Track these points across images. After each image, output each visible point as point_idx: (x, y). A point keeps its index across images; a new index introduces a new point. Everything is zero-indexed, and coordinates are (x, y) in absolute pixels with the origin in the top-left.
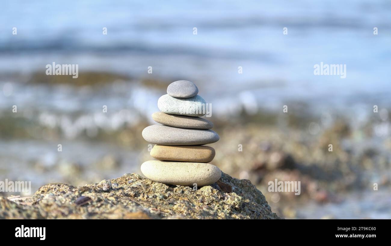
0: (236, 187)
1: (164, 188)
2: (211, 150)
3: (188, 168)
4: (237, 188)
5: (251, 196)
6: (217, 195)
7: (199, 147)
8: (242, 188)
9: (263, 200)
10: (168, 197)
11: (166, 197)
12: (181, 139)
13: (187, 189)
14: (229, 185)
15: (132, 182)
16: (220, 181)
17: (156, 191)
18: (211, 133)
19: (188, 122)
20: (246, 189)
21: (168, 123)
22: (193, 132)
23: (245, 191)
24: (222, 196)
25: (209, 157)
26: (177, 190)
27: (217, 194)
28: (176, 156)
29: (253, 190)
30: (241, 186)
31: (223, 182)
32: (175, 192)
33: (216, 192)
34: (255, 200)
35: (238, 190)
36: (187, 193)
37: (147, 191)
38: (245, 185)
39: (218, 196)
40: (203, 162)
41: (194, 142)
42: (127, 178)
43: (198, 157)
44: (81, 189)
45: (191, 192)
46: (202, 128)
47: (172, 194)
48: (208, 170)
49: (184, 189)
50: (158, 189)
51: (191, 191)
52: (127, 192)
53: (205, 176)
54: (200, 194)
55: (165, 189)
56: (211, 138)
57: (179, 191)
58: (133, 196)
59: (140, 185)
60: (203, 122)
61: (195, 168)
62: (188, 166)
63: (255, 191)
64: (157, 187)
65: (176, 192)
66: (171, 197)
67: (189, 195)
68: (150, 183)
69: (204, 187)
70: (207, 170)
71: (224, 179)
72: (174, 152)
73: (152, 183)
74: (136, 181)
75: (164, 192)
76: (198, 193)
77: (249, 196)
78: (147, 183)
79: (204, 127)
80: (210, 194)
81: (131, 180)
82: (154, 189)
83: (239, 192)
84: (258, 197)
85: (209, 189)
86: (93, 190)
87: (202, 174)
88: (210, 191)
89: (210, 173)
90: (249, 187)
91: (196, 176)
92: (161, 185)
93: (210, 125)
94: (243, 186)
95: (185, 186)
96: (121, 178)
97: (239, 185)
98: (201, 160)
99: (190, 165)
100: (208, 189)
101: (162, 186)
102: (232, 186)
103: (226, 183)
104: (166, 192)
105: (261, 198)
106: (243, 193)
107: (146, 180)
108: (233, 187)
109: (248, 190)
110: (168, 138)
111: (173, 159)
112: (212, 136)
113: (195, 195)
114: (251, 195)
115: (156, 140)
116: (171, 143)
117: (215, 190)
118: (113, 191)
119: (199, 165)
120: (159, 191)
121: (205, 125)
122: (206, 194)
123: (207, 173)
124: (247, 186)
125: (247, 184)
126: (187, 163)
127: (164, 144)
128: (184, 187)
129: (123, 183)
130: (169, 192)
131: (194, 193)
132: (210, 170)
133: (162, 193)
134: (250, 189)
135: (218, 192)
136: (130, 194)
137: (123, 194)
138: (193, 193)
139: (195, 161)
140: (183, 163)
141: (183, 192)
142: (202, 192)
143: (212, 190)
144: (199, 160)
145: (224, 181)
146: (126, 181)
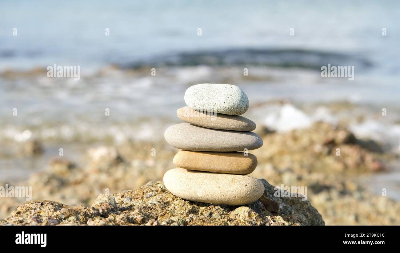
0: (285, 205)
1: (186, 209)
2: (251, 158)
3: (220, 181)
4: (286, 207)
5: (304, 217)
6: (256, 220)
7: (235, 155)
8: (293, 206)
9: (319, 221)
10: (189, 222)
11: (187, 222)
12: (212, 143)
13: (217, 210)
14: (276, 202)
15: (150, 197)
16: (265, 197)
17: (175, 212)
18: (251, 136)
19: (221, 122)
20: (298, 206)
21: (196, 122)
22: (228, 136)
23: (297, 210)
24: (262, 222)
25: (248, 168)
26: (203, 212)
27: (256, 218)
28: (206, 166)
29: (307, 208)
30: (292, 203)
31: (268, 198)
32: (200, 215)
33: (254, 215)
34: (308, 222)
35: (287, 209)
36: (217, 216)
37: (162, 214)
38: (297, 202)
39: (256, 222)
40: (240, 173)
41: (229, 148)
42: (145, 191)
43: (234, 168)
44: (65, 213)
45: (221, 215)
46: (240, 130)
47: (194, 218)
48: (246, 186)
49: (214, 209)
50: (178, 210)
51: (222, 213)
52: (133, 216)
53: (242, 193)
54: (233, 218)
55: (187, 211)
56: (251, 144)
57: (205, 213)
58: (139, 222)
59: (155, 204)
60: (242, 122)
61: (229, 182)
62: (220, 180)
63: (308, 209)
64: (176, 207)
65: (202, 214)
66: (193, 222)
67: (218, 220)
68: (171, 200)
69: (240, 208)
70: (244, 185)
71: (270, 194)
72: (204, 160)
73: (173, 200)
74: (155, 195)
75: (185, 215)
76: (231, 217)
77: (301, 216)
78: (167, 199)
79: (243, 129)
80: (246, 219)
81: (149, 194)
82: (173, 210)
83: (288, 211)
84: (312, 218)
85: (246, 211)
86: (81, 214)
87: (237, 191)
88: (247, 214)
89: (249, 189)
90: (302, 204)
91: (230, 193)
92: (183, 204)
93: (251, 127)
94: (294, 203)
95: (216, 205)
96: (138, 190)
97: (289, 201)
98: (237, 172)
99: (223, 178)
100: (244, 211)
101: (183, 206)
102: (280, 203)
103: (271, 199)
104: (187, 215)
105: (317, 218)
106: (293, 213)
107: (168, 194)
108: (280, 205)
109: (300, 207)
110: (194, 142)
111: (202, 169)
112: (252, 141)
113: (226, 220)
114: (303, 215)
115: (180, 144)
116: (199, 149)
117: (253, 213)
118: (112, 214)
119: (234, 179)
120: (179, 213)
121: (243, 126)
122: (241, 217)
123: (244, 189)
124: (298, 203)
125: (299, 200)
126: (219, 175)
127: (190, 149)
128: (213, 206)
129: (139, 197)
130: (191, 215)
131: (225, 216)
132: (248, 186)
133: (182, 216)
134: (303, 206)
135: (258, 216)
136: (137, 218)
137: (124, 221)
138: (223, 216)
139: (230, 173)
140: (214, 174)
141: (211, 214)
142: (236, 215)
143: (249, 213)
144: (235, 171)
145: (269, 196)
146: (143, 194)
